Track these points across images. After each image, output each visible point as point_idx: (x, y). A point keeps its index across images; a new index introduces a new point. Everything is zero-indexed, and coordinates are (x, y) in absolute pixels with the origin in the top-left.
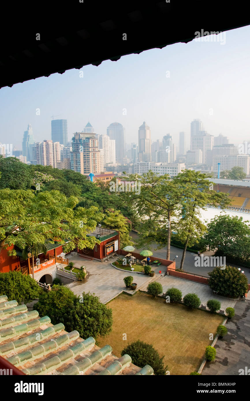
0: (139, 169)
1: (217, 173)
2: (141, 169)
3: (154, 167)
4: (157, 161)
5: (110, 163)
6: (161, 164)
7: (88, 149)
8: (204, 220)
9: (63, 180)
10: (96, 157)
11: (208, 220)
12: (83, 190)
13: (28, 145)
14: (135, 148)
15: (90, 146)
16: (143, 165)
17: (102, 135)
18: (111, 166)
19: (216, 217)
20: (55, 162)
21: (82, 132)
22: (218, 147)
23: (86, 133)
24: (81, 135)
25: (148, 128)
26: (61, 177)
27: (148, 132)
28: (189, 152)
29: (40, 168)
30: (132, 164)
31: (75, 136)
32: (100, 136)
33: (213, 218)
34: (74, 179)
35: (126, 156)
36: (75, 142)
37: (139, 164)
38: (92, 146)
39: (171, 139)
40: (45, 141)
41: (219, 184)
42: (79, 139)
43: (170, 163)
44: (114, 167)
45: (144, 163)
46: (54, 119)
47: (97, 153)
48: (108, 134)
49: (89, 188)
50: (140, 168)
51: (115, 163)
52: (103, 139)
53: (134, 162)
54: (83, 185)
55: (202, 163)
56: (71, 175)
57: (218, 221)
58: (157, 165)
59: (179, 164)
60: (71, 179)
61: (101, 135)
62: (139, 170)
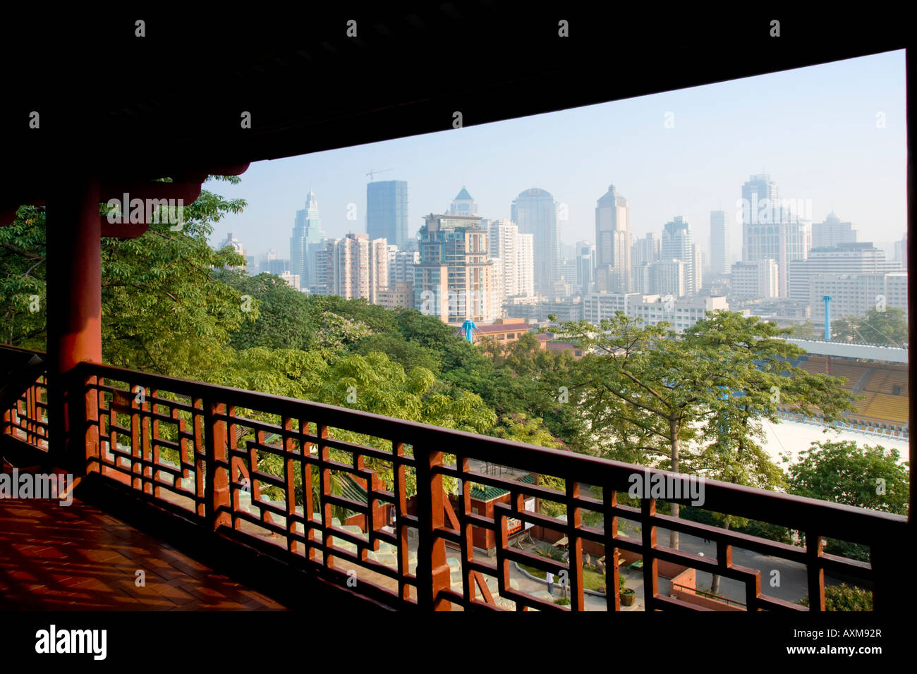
0: (597, 312)
1: (823, 325)
2: (602, 312)
3: (640, 308)
4: (646, 290)
5: (518, 296)
6: (660, 300)
7: (460, 258)
8: (780, 454)
9: (395, 336)
10: (481, 280)
11: (790, 453)
12: (446, 364)
13: (305, 244)
14: (587, 257)
15: (467, 251)
16: (607, 300)
17: (498, 222)
18: (521, 304)
19: (815, 446)
20: (375, 289)
21: (446, 213)
22: (826, 250)
23: (457, 215)
24: (442, 220)
25: (623, 202)
26: (390, 327)
27: (621, 213)
28: (738, 265)
29: (338, 304)
30: (577, 300)
31: (427, 223)
32: (494, 224)
33: (806, 450)
34: (422, 334)
35: (563, 278)
36: (428, 240)
37: (596, 298)
38: (472, 250)
39: (685, 231)
40: (350, 236)
41: (829, 356)
42: (438, 231)
43: (683, 298)
44: (529, 307)
45: (612, 295)
46: (374, 181)
47: (484, 268)
48: (514, 219)
49: (461, 357)
50: (599, 308)
51: (532, 294)
52: (500, 232)
53: (584, 292)
54: (446, 350)
55: (777, 295)
56: (416, 324)
57: (822, 457)
58: (648, 301)
59: (708, 300)
60: (416, 334)
61: (494, 220)
62: (597, 316)
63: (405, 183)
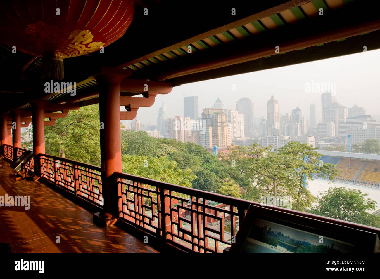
0: (267, 142)
1: (348, 146)
2: (269, 143)
3: (282, 141)
4: (286, 134)
5: (239, 137)
6: (290, 138)
7: (216, 124)
9: (185, 152)
10: (224, 132)
11: (322, 192)
12: (204, 162)
13: (162, 120)
14: (264, 122)
15: (219, 121)
16: (271, 138)
17: (230, 110)
18: (239, 140)
19: (330, 189)
20: (186, 136)
21: (212, 108)
22: (353, 118)
23: (216, 108)
24: (209, 110)
25: (277, 102)
26: (184, 149)
27: (276, 106)
28: (320, 124)
29: (166, 141)
30: (260, 138)
31: (204, 111)
32: (229, 111)
33: (327, 190)
34: (196, 151)
35: (255, 130)
36: (205, 118)
37: (267, 137)
38: (220, 121)
39: (300, 112)
40: (177, 117)
41: (350, 158)
42: (208, 114)
43: (300, 137)
44: (242, 141)
45: (273, 136)
46: (186, 96)
47: (225, 127)
48: (237, 109)
49: (209, 159)
50: (268, 141)
51: (244, 137)
52: (231, 114)
53: (263, 135)
54: (204, 157)
55: (334, 135)
56: (194, 148)
57: (333, 193)
58: (286, 139)
59: (307, 137)
60: (193, 151)
61: (229, 110)
62: (267, 144)
63: (197, 97)
